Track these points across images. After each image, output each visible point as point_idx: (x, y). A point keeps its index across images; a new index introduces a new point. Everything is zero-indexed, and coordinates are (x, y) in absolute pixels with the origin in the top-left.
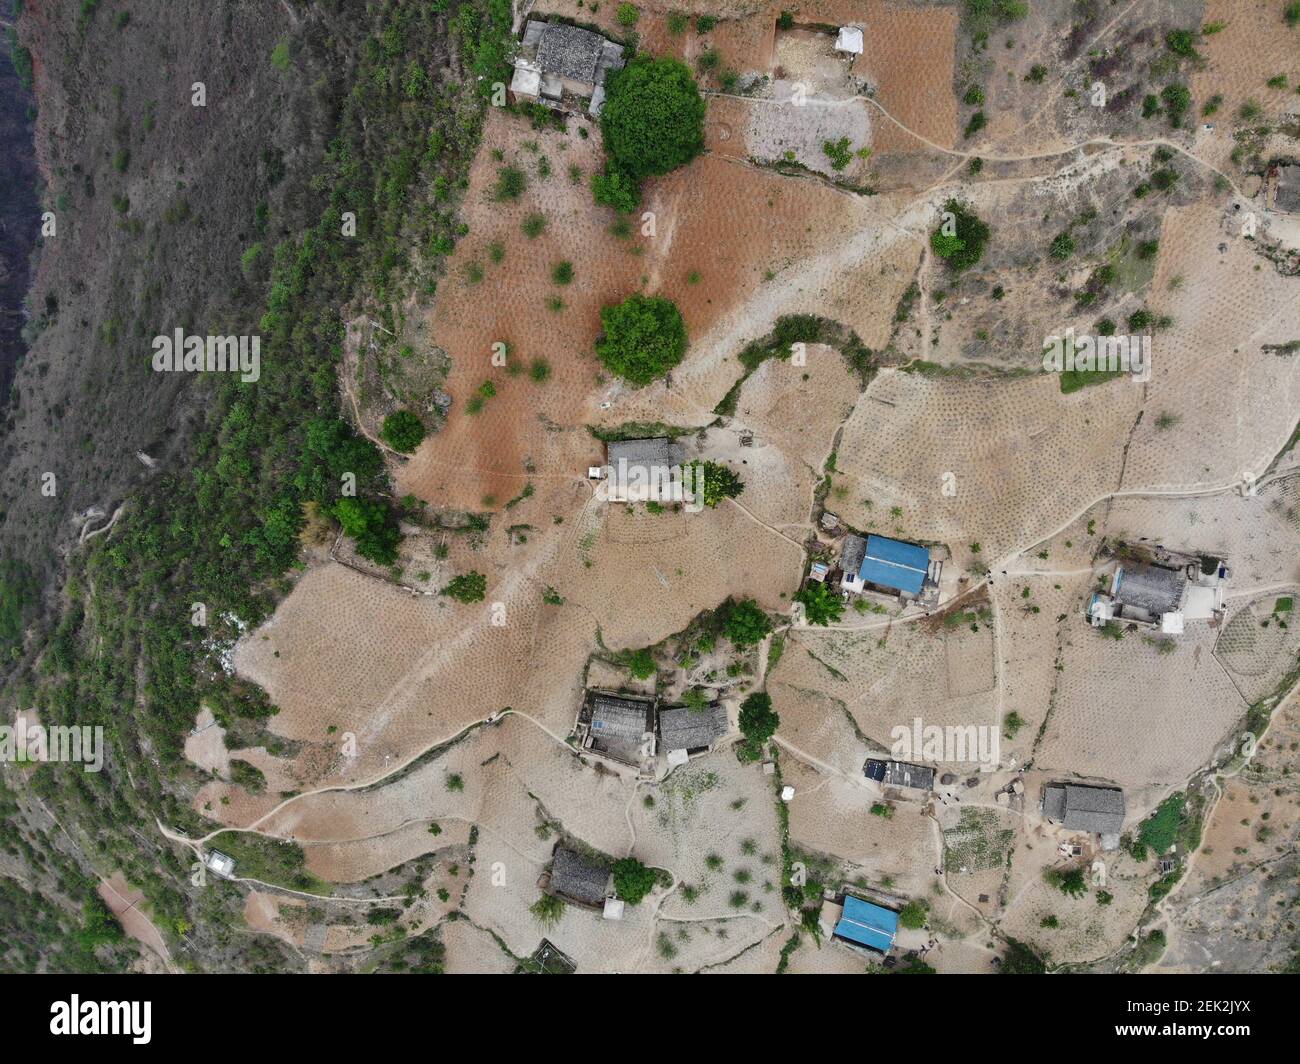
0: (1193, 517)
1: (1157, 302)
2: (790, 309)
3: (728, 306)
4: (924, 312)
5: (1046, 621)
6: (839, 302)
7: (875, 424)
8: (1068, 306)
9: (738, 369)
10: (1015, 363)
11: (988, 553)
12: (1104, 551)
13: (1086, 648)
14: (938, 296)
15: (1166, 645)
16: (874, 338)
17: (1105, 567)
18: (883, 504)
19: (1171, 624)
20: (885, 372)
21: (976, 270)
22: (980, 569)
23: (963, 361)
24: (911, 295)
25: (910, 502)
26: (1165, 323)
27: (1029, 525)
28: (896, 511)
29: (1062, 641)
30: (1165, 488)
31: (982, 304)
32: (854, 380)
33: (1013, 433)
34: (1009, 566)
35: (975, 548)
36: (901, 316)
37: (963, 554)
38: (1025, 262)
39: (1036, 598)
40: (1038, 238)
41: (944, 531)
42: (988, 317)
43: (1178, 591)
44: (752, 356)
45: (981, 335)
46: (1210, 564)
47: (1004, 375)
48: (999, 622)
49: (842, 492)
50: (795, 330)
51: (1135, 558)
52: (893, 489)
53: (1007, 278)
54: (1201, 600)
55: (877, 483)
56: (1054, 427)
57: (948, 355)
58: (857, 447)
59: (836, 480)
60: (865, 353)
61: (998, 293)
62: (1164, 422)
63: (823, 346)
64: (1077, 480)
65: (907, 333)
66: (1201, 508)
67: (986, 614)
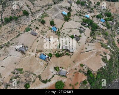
0: (16, 54)
1: (12, 74)
2: (45, 84)
3: (50, 86)
4: (33, 80)
5: (32, 49)
6: (40, 83)
7: (40, 70)
8: (20, 76)
9: (51, 80)
10: (27, 72)
11: (35, 56)
12: (25, 53)
13: (29, 47)
14: (31, 81)
15: (23, 44)
17: (25, 52)
18: (42, 63)
19: (21, 46)
20: (38, 75)
21: (27, 83)
22: (36, 55)
23: (31, 74)
24: (33, 82)
25: (40, 62)
26: (12, 72)
27: (30, 57)
28: (41, 62)
29: (31, 47)
30: (17, 57)
31: (27, 79)
32: (41, 75)
33: (29, 66)
34: (33, 54)
35: (35, 57)
36: (35, 80)
37: (37, 56)
38: (22, 82)
39: (32, 51)
40: (20, 84)
41: (37, 59)
42: (27, 78)
43: (20, 49)
44: (49, 81)
45: (28, 76)
46: (16, 50)
48: (36, 50)
49: (45, 65)
50: (45, 82)
51: (22, 52)
52: (41, 64)
53: (24, 81)
54: (18, 47)
55: (42, 65)
56: (25, 66)
58: (42, 69)
59: (45, 66)
60: (39, 78)
61: (25, 80)
62: (15, 63)
63: (43, 79)
64: (25, 60)
65: (35, 78)
66: (15, 55)
67: (37, 51)
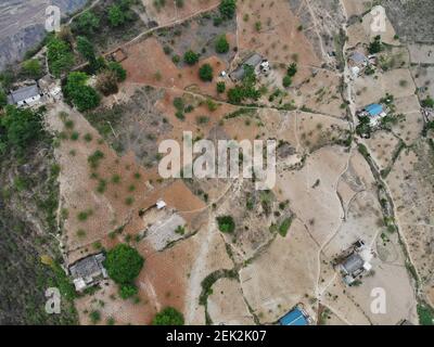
0: (342, 237)
1: (282, 199)
2: (202, 279)
3: (184, 294)
4: (234, 248)
5: (342, 297)
6: (213, 265)
7: (251, 288)
8: (264, 217)
9: (202, 308)
10: (267, 240)
11: (311, 294)
12: (334, 265)
13: (353, 291)
14: (234, 242)
15: (372, 273)
16: (229, 266)
17: (339, 268)
18: (274, 307)
19: (367, 267)
20: (240, 272)
21: (237, 228)
22: (313, 300)
23: (255, 251)
24: (228, 247)
25: (280, 300)
26: (288, 202)
27: (311, 276)
28: (279, 306)
29: (351, 298)
30: (329, 237)
31: (246, 234)
32: (235, 281)
33: (284, 258)
34: (319, 292)
35: (307, 296)
36: (231, 254)
37: (306, 301)
38: (245, 216)
39: (334, 294)
40: (243, 209)
41: (296, 299)
42: (250, 236)
43: (358, 257)
44: (203, 301)
45: (253, 241)
46: (358, 244)
47: (268, 246)
48: (333, 310)
49: (261, 315)
50: (208, 284)
51: (342, 259)
52: (273, 301)
53: (245, 223)
54: (366, 254)
55: (266, 304)
56: (291, 247)
57: (251, 253)
58: (253, 299)
59: (257, 313)
60: (231, 272)
61: (247, 228)
62: (312, 222)
63: (219, 280)
64: (309, 254)
65: (236, 257)
66: (341, 233)
67: (327, 311)
